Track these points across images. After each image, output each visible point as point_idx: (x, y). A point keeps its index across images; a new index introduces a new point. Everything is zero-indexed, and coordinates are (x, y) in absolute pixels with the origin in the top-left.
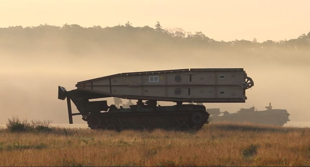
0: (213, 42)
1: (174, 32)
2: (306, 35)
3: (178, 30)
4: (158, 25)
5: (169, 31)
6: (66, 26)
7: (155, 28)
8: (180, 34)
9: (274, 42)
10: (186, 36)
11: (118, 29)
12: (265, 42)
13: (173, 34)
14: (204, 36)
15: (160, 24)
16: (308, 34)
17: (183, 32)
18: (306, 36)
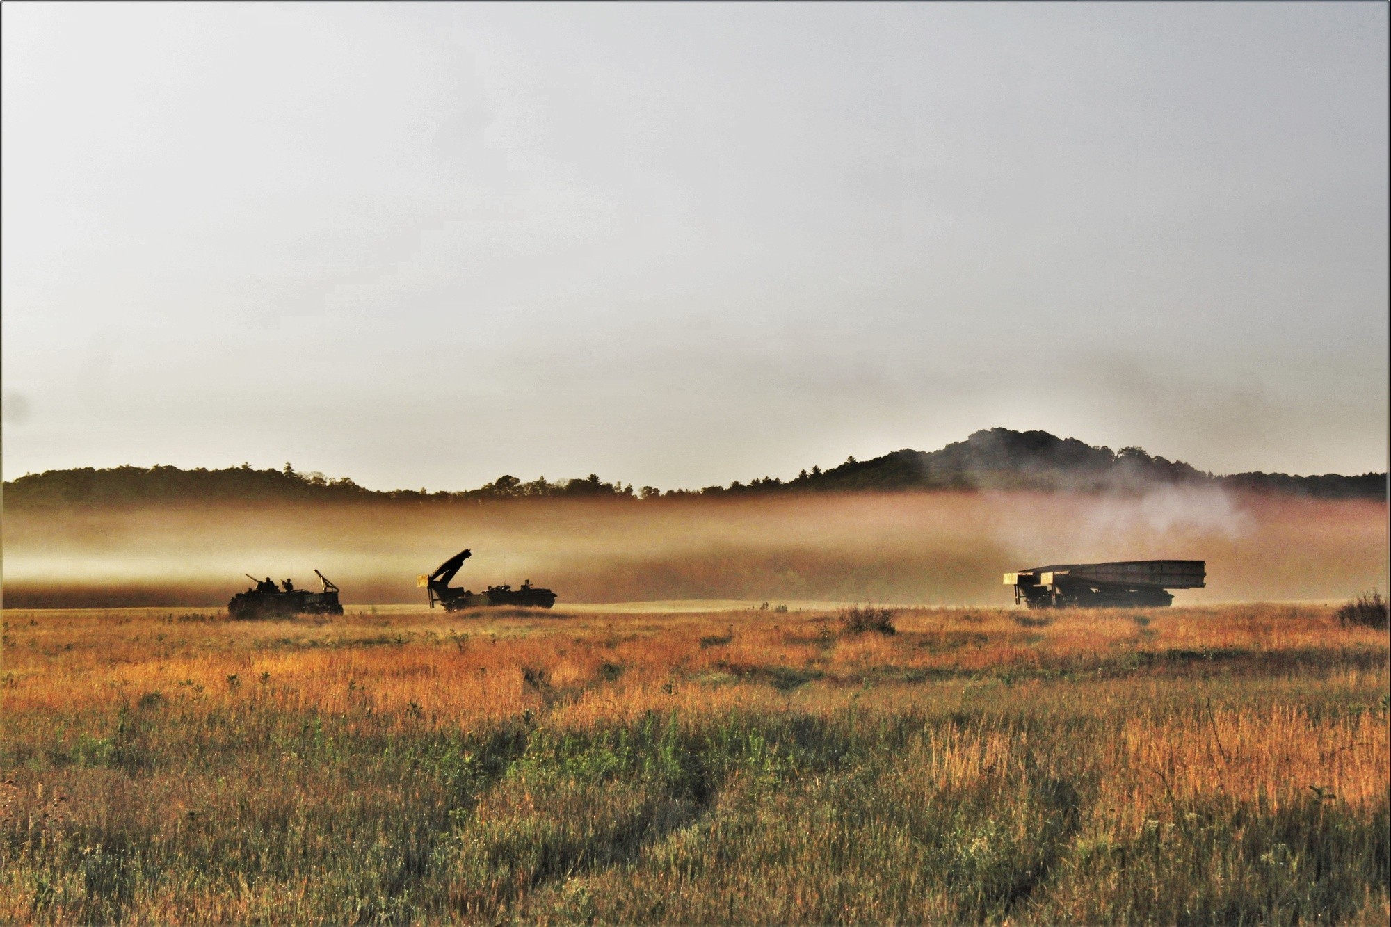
0: (366, 492)
1: (311, 478)
2: (494, 484)
3: (317, 475)
4: (289, 468)
5: (304, 477)
6: (157, 468)
7: (284, 472)
8: (319, 480)
9: (449, 494)
10: (328, 484)
11: (232, 472)
12: (437, 493)
13: (309, 481)
14: (353, 483)
15: (291, 466)
16: (497, 483)
17: (324, 478)
18: (492, 486)
